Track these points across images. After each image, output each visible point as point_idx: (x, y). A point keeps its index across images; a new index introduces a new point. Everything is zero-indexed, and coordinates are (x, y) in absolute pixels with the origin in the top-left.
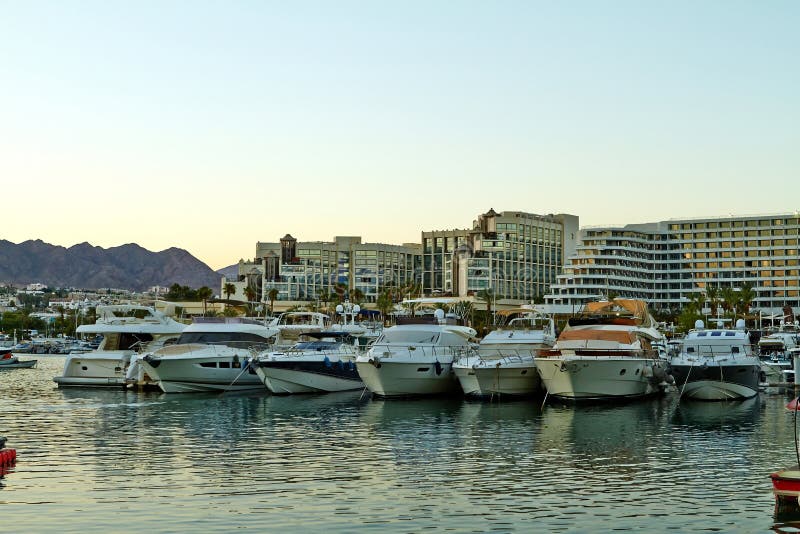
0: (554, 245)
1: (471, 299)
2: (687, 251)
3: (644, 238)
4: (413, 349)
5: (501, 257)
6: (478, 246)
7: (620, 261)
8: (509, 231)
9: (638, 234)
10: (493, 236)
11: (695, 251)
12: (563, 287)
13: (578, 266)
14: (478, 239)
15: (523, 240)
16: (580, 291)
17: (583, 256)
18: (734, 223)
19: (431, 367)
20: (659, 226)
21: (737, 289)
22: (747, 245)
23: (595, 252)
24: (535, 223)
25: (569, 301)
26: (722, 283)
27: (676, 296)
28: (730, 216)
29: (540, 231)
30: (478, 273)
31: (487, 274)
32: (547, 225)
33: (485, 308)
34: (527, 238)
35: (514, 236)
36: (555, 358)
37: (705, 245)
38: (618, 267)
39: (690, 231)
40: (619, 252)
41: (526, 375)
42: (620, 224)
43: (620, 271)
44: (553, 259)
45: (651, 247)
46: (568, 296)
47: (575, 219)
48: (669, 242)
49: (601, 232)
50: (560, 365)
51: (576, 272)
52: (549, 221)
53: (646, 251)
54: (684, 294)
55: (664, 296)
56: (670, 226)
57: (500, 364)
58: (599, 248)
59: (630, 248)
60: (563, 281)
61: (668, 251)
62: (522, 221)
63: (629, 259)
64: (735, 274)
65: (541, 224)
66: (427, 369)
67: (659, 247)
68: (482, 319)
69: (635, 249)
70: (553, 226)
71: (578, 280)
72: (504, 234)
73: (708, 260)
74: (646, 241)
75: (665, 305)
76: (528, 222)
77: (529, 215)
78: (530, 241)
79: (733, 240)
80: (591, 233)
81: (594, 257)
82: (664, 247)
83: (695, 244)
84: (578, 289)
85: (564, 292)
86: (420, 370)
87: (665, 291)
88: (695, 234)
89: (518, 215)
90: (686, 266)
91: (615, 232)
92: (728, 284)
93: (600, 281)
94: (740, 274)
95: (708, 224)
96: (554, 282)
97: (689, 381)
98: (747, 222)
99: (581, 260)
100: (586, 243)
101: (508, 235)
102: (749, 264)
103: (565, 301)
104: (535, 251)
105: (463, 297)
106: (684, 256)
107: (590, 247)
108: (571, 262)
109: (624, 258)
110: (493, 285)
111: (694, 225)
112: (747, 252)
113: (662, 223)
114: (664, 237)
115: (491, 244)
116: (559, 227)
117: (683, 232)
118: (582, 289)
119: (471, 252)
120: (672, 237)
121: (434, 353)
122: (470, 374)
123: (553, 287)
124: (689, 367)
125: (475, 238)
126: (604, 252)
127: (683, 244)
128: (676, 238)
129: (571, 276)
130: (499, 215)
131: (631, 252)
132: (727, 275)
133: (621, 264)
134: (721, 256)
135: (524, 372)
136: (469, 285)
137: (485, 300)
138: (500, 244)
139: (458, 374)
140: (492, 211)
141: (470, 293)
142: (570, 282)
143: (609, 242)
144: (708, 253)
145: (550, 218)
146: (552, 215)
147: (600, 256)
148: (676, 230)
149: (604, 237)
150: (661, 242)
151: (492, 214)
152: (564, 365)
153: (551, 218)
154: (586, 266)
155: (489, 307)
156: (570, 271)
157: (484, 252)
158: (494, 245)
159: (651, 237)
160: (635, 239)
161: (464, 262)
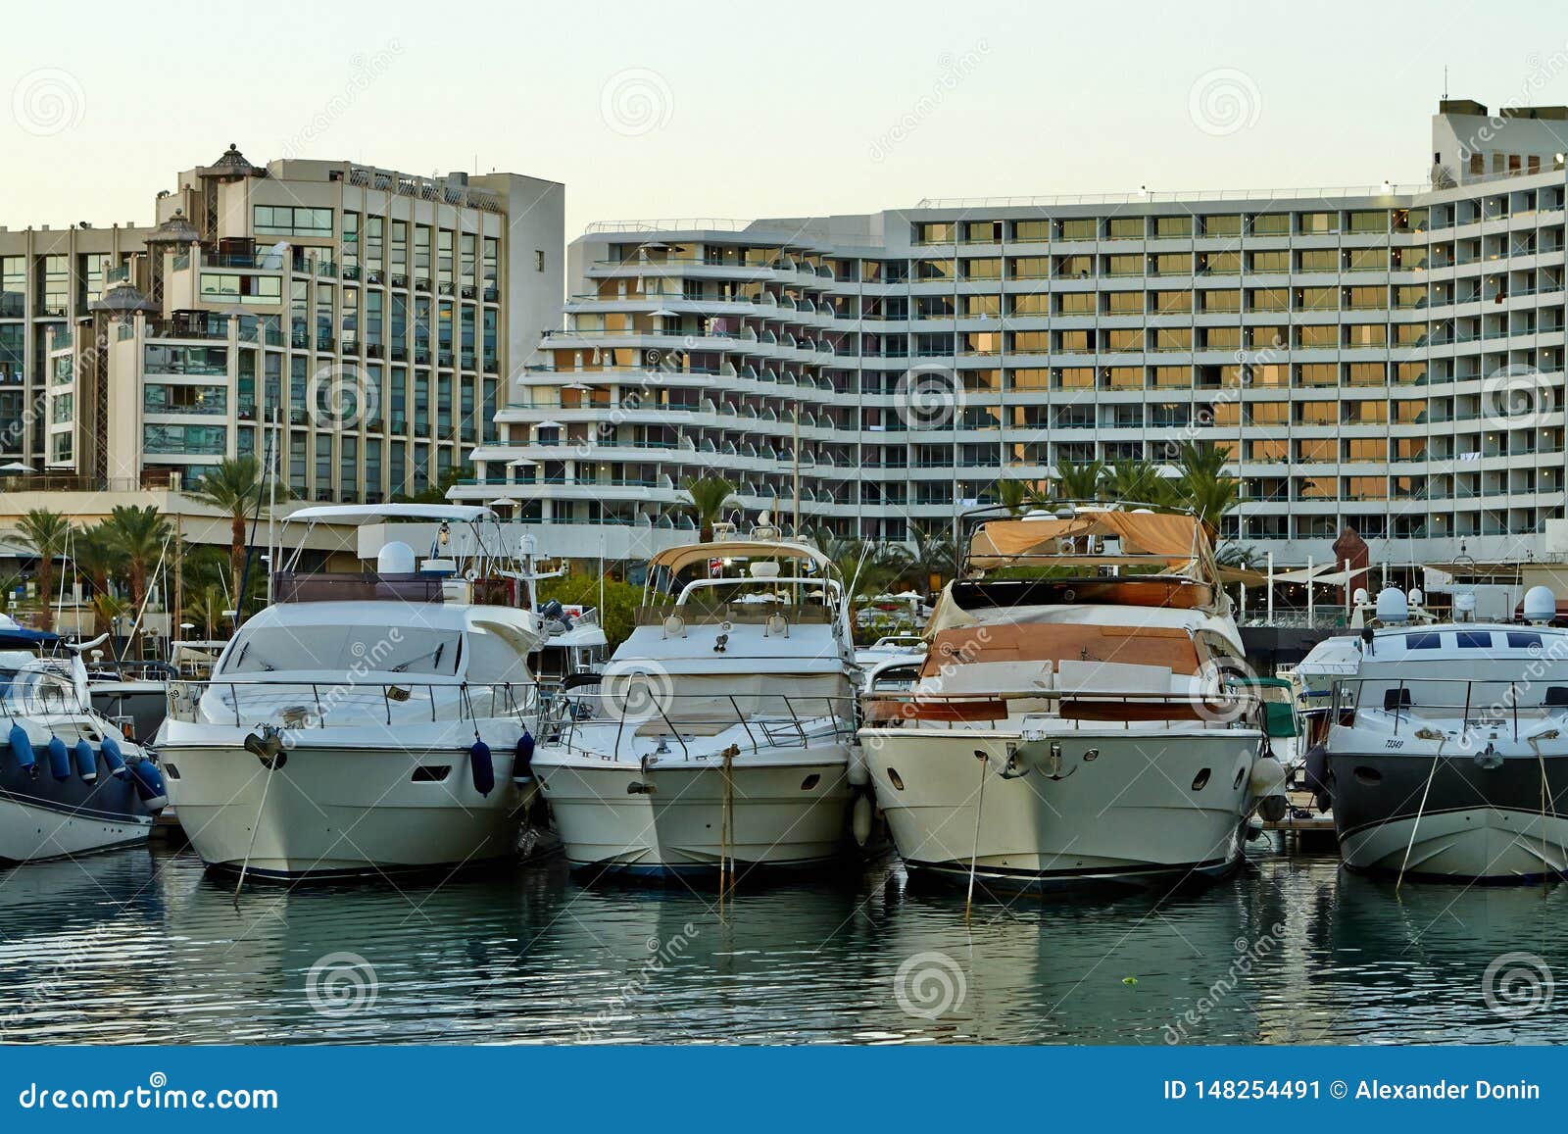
0: (472, 293)
1: (159, 499)
2: (985, 327)
3: (822, 272)
4: (401, 696)
5: (275, 337)
6: (181, 289)
7: (735, 358)
8: (303, 236)
9: (802, 257)
10: (239, 252)
11: (1011, 323)
12: (520, 456)
13: (577, 377)
14: (181, 265)
15: (356, 274)
16: (587, 470)
17: (593, 337)
18: (1156, 221)
19: (454, 762)
20: (877, 229)
21: (1169, 471)
22: (1203, 306)
23: (641, 321)
24: (400, 207)
25: (547, 512)
26: (1110, 447)
27: (937, 492)
28: (1142, 197)
29: (420, 237)
30: (183, 397)
31: (216, 399)
32: (447, 216)
33: (224, 535)
34: (371, 267)
35: (324, 256)
36: (979, 728)
37: (1047, 302)
38: (729, 380)
39: (993, 249)
40: (733, 325)
41: (812, 792)
42: (731, 218)
43: (733, 396)
44: (468, 348)
45: (845, 307)
46: (541, 490)
47: (548, 197)
48: (912, 287)
49: (664, 249)
50: (1001, 755)
51: (568, 397)
52: (453, 200)
53: (827, 321)
54: (971, 489)
55: (895, 491)
56: (920, 230)
57: (734, 751)
58: (659, 306)
59: (770, 310)
60: (519, 431)
61: (913, 325)
62: (352, 198)
63: (772, 350)
64: (1160, 415)
65: (424, 212)
66: (439, 773)
67: (873, 307)
68: (210, 579)
69: (791, 315)
70: (469, 221)
71: (577, 430)
72: (282, 248)
73: (1058, 360)
74: (831, 285)
75: (895, 527)
76: (377, 203)
77: (379, 174)
78: (381, 277)
79: (1155, 284)
80: (623, 249)
81: (639, 340)
82: (897, 307)
83: (1012, 298)
84: (579, 465)
85: (525, 474)
86: (421, 774)
87: (896, 474)
88: (1012, 261)
89: (336, 173)
90: (974, 379)
91: (716, 249)
92: (1131, 448)
93: (660, 435)
94: (1180, 415)
95: (1062, 223)
96: (492, 437)
97: (1431, 809)
98: (1205, 219)
99: (588, 353)
100: (607, 287)
101: (298, 251)
102: (1211, 375)
103: (532, 511)
104: (400, 317)
105: (125, 492)
106: (967, 341)
107: (622, 303)
108: (549, 360)
109: (749, 345)
110: (246, 447)
111: (1008, 226)
112: (1203, 334)
113: (888, 214)
114: (895, 270)
115: (234, 283)
116: (491, 225)
117: (966, 251)
118: (593, 466)
119: (153, 316)
120: (926, 270)
121: (467, 709)
122: (634, 789)
123: (481, 454)
124: (1429, 759)
125: (168, 258)
126: (675, 324)
127: (965, 299)
128: (938, 274)
129: (552, 416)
130: (261, 173)
131: (773, 325)
132: (1126, 415)
133: (742, 372)
134: (1107, 346)
135: (811, 781)
136: (148, 445)
137: (224, 502)
138: (267, 285)
139: (554, 791)
140: (233, 155)
141: (153, 475)
142: (548, 435)
143: (694, 287)
144: (1058, 335)
145: (457, 187)
146: (464, 177)
147: (658, 340)
148: (940, 247)
149: (674, 268)
150: (883, 289)
151: (234, 167)
152: (1016, 756)
153: (459, 190)
154: (608, 375)
155: (239, 530)
156: (544, 397)
157: (204, 316)
158: (246, 287)
159: (846, 268)
160: (791, 276)
161: (126, 353)
